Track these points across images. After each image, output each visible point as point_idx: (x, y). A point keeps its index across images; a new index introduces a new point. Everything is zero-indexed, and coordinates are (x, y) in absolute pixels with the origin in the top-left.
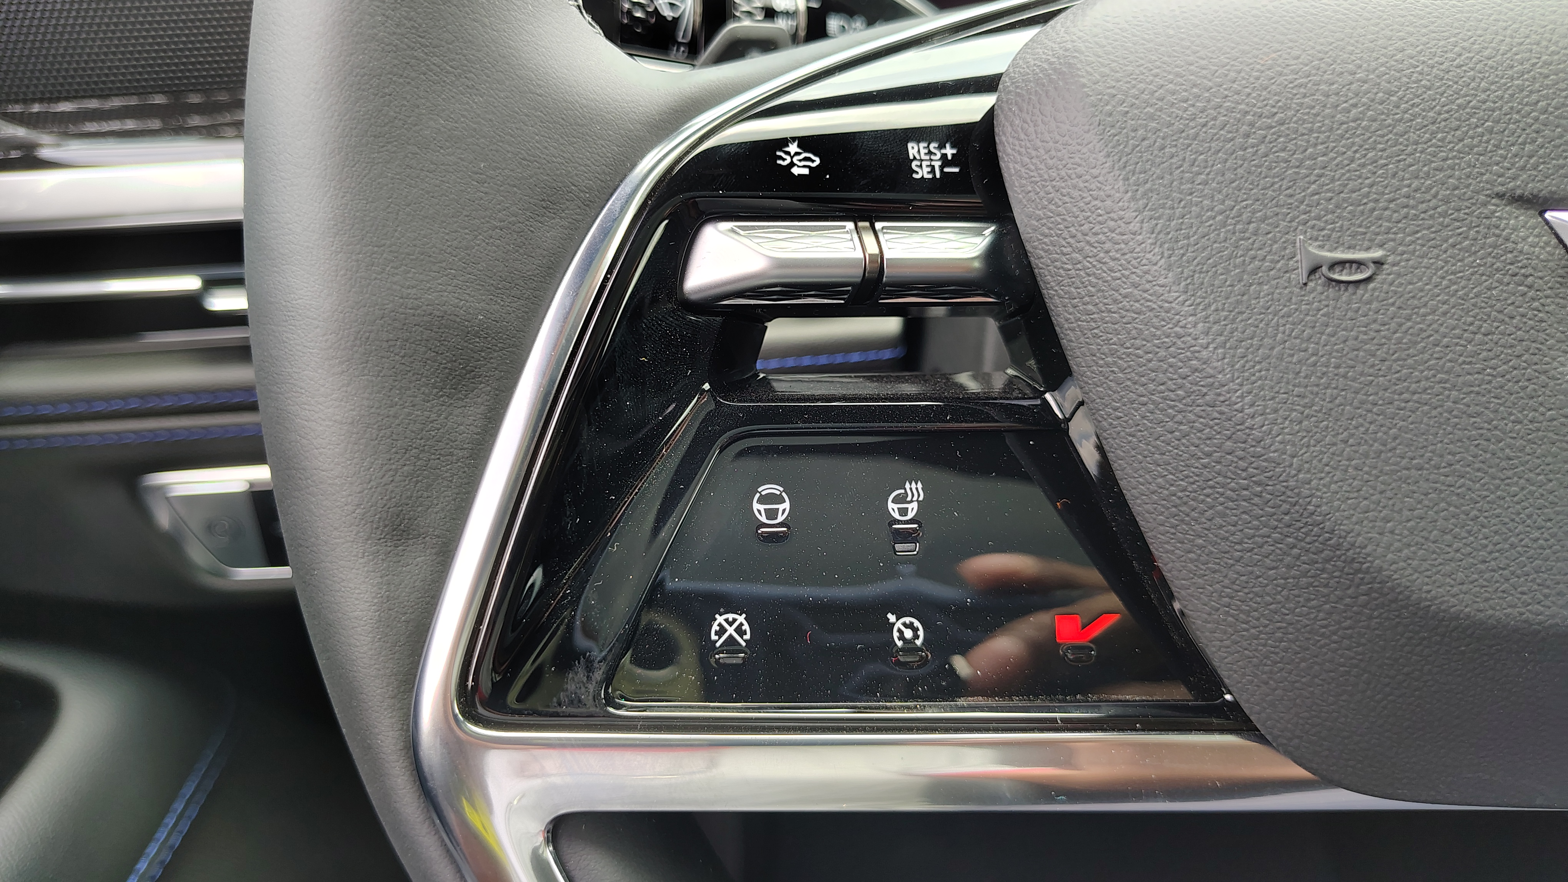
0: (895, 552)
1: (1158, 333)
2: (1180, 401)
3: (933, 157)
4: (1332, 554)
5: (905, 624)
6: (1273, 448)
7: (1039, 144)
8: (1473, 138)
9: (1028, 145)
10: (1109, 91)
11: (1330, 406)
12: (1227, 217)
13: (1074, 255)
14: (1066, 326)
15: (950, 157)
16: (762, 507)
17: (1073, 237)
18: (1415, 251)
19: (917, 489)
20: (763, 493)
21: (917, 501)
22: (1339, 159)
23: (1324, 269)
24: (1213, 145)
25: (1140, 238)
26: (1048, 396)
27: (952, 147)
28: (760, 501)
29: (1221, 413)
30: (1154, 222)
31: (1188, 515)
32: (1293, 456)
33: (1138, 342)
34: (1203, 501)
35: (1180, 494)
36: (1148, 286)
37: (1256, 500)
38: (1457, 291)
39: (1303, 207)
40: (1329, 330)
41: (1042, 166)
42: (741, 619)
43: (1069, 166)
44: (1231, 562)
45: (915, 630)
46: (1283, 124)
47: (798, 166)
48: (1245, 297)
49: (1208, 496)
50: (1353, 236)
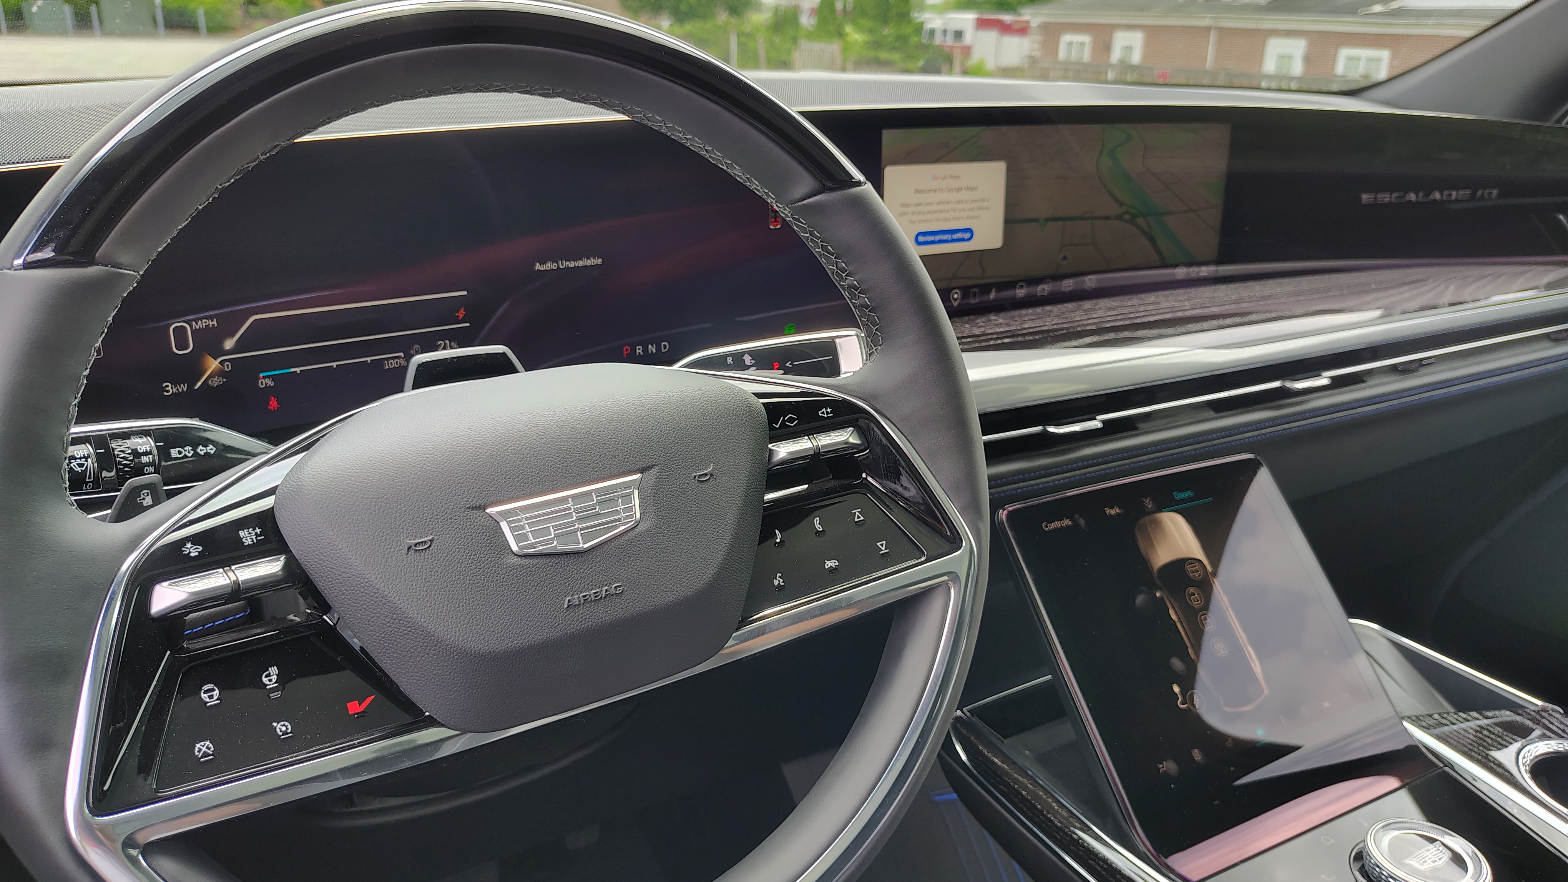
0: (270, 697)
1: (359, 583)
2: (373, 605)
3: (251, 535)
4: (441, 644)
5: (281, 725)
6: (410, 613)
7: (296, 523)
8: (455, 490)
9: (291, 524)
10: (319, 499)
11: (426, 593)
12: (374, 536)
13: (319, 562)
14: (323, 588)
15: (259, 533)
16: (206, 695)
17: (317, 555)
18: (443, 533)
19: (274, 669)
20: (205, 689)
21: (276, 674)
22: (410, 507)
23: (413, 547)
24: (363, 512)
25: (343, 550)
26: (325, 617)
27: (259, 528)
28: (204, 693)
29: (389, 606)
30: (347, 544)
31: (388, 646)
32: (417, 614)
33: (352, 588)
34: (392, 640)
35: (383, 639)
36: (350, 567)
37: (410, 633)
38: (461, 543)
39: (401, 527)
40: (420, 567)
41: (299, 531)
42: (208, 743)
43: (310, 529)
44: (408, 659)
45: (286, 726)
46: (387, 499)
47: (194, 552)
48: (387, 563)
49: (393, 637)
50: (421, 533)
